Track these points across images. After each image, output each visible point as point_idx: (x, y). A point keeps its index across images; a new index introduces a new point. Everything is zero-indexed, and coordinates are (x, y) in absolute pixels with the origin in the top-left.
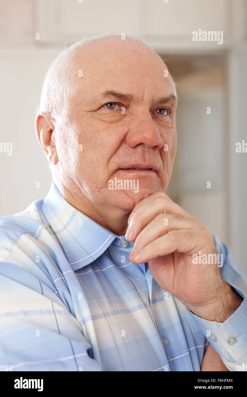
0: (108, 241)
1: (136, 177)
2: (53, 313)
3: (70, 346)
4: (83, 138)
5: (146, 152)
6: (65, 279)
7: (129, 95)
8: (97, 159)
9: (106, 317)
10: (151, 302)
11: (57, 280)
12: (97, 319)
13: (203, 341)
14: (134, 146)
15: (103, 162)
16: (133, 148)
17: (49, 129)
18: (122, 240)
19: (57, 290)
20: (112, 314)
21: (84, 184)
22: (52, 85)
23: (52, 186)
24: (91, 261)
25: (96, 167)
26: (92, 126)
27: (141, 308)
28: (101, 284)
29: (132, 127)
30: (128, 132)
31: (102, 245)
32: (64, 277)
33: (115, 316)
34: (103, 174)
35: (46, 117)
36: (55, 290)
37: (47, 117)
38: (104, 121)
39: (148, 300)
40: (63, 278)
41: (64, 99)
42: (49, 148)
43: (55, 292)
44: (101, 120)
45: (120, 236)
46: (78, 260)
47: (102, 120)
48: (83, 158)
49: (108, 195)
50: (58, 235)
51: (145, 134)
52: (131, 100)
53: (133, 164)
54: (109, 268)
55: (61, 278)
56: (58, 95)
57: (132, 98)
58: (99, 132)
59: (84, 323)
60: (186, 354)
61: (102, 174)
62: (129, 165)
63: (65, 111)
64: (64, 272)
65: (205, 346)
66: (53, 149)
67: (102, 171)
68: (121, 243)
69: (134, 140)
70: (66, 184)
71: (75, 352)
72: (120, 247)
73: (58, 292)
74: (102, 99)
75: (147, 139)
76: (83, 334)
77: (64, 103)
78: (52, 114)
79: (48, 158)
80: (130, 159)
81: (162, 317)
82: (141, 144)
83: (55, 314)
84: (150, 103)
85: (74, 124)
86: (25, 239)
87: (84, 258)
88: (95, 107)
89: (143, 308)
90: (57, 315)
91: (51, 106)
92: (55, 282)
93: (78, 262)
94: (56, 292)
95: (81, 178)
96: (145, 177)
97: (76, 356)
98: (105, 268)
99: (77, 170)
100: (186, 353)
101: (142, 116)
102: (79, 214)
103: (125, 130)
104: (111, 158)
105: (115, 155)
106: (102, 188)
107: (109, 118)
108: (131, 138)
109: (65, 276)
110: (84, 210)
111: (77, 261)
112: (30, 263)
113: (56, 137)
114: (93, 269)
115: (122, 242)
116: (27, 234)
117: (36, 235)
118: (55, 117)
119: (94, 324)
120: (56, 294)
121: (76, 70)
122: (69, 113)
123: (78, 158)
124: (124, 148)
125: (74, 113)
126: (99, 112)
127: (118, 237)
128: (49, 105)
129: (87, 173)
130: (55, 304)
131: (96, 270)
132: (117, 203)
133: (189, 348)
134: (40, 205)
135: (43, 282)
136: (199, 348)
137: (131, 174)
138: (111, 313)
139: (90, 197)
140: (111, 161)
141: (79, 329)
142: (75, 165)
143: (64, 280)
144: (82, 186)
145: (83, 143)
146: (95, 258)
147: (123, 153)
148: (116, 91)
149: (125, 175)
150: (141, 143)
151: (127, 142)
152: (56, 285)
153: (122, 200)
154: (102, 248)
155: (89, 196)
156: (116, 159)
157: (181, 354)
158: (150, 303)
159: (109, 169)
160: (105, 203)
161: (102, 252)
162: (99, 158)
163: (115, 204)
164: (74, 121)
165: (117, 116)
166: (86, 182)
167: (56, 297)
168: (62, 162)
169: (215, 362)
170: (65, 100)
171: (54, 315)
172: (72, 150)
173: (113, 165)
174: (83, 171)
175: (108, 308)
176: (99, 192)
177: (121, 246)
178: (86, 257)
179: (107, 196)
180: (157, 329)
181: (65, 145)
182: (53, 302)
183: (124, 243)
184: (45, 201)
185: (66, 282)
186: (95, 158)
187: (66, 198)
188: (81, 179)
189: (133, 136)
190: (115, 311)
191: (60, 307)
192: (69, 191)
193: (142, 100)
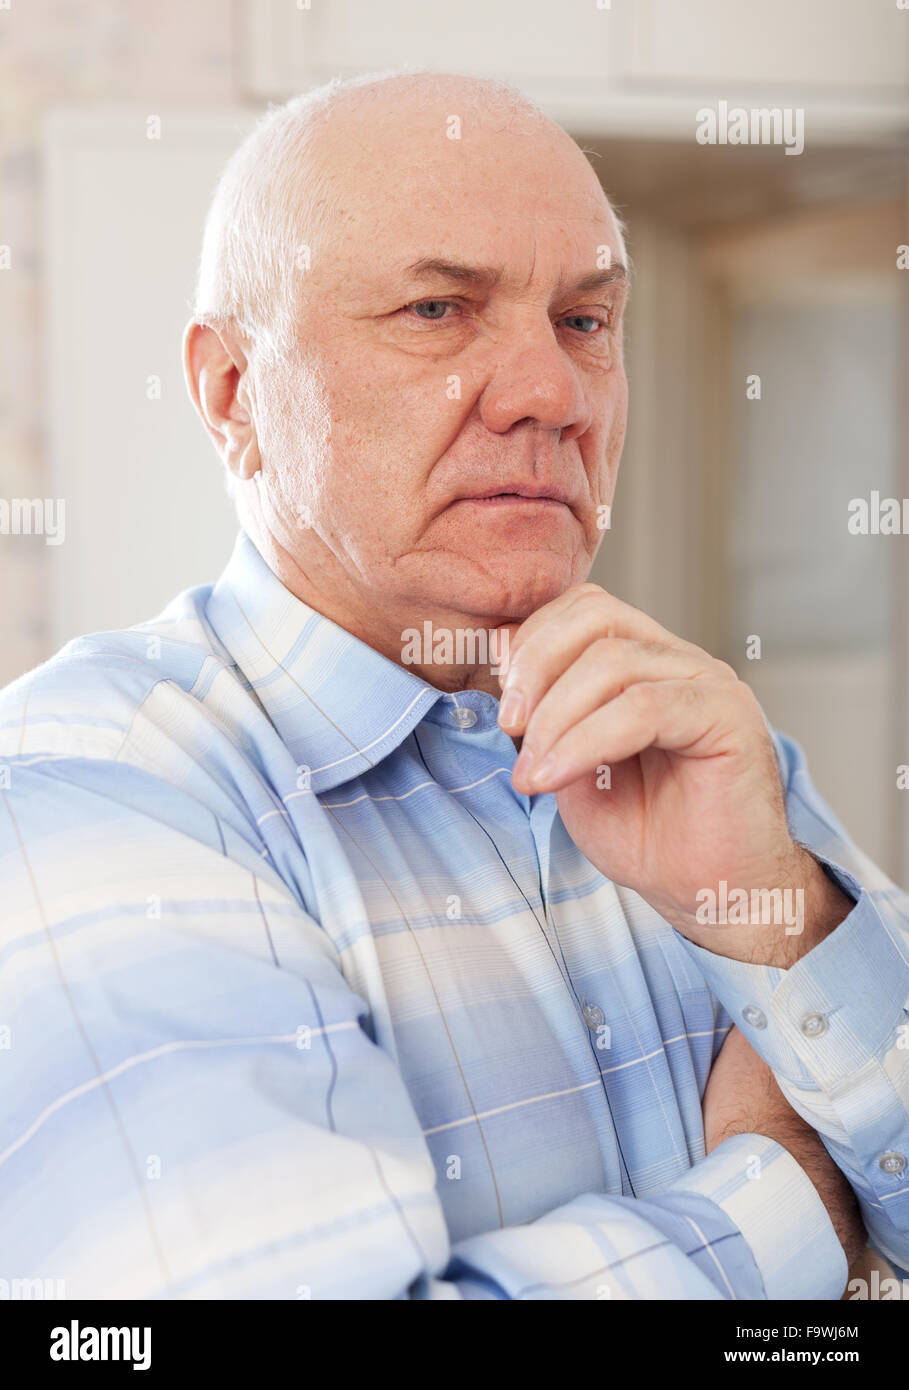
0: (415, 707)
1: (509, 518)
2: (257, 909)
3: (309, 1000)
4: (345, 403)
5: (541, 444)
6: (289, 815)
7: (491, 270)
8: (389, 467)
9: (410, 929)
10: (546, 896)
11: (266, 817)
12: (385, 934)
13: (710, 1019)
14: (506, 428)
15: (409, 477)
16: (502, 434)
17: (226, 368)
18: (457, 706)
19: (266, 847)
20: (429, 924)
21: (346, 540)
22: (237, 231)
23: (240, 541)
24: (365, 767)
25: (387, 493)
26: (374, 367)
27: (517, 912)
28: (397, 837)
29: (499, 370)
30: (487, 384)
31: (396, 719)
32: (286, 809)
33: (437, 928)
34: (409, 514)
35: (218, 332)
36: (260, 845)
37: (224, 332)
38: (413, 355)
39: (539, 892)
40: (284, 812)
41: (281, 278)
42: (226, 428)
43: (260, 852)
44: (402, 351)
45: (452, 695)
46: (324, 766)
47: (407, 353)
48: (346, 464)
49: (423, 574)
50: (259, 692)
51: (538, 391)
52: (493, 285)
53: (502, 484)
54: (418, 792)
55: (276, 812)
56: (259, 267)
57: (497, 279)
58: (397, 386)
59: (348, 943)
60: (655, 1053)
61: (405, 514)
62: (488, 488)
63: (285, 315)
64: (287, 794)
65: (716, 1035)
66: (242, 431)
67: (405, 506)
68: (456, 714)
69: (504, 407)
70: (284, 538)
71: (326, 1017)
72: (451, 728)
73: (269, 853)
74: (406, 283)
75: (546, 406)
76: (343, 973)
77: (283, 289)
78: (242, 326)
79: (224, 457)
80: (494, 469)
81: (583, 942)
82: (525, 421)
83: (262, 912)
84: (551, 292)
85: (314, 356)
86: (167, 697)
87: (340, 759)
88: (382, 306)
89: (522, 910)
90: (269, 916)
91: (235, 295)
92: (260, 821)
93: (324, 771)
94: (265, 853)
95: (339, 523)
96: (536, 517)
97: (329, 1029)
98: (406, 791)
99: (326, 498)
100: (655, 1050)
101: (529, 332)
102: (327, 627)
103: (478, 380)
104: (433, 465)
105: (446, 457)
106: (401, 556)
107: (427, 345)
108: (495, 402)
109: (290, 807)
110: (341, 619)
111: (320, 767)
112: (187, 769)
113: (254, 395)
114: (371, 791)
115: (459, 710)
116: (172, 683)
117: (195, 689)
118: (250, 332)
119: (377, 946)
120: (265, 859)
121: (319, 187)
122: (299, 321)
123: (328, 464)
124: (474, 435)
125: (316, 322)
126: (393, 323)
127: (446, 695)
128: (228, 294)
129: (357, 508)
130: (261, 885)
131: (377, 796)
132: (454, 596)
133: (664, 1039)
134: (203, 603)
135: (225, 820)
136: (699, 1038)
137: (495, 509)
138: (427, 920)
139: (365, 578)
140: (435, 474)
141: (333, 960)
142: (318, 482)
143: (286, 818)
144: (339, 546)
145: (347, 419)
146: (376, 759)
147: (472, 450)
148: (450, 259)
149: (475, 512)
150: (525, 416)
151: (483, 417)
152: (264, 832)
153: (469, 588)
154: (396, 728)
155: (361, 576)
156: (449, 468)
157: (641, 1055)
158: (543, 900)
159: (426, 501)
160: (415, 597)
161: (397, 742)
162: (398, 466)
163: (448, 600)
164: (315, 349)
165: (450, 339)
166: (355, 537)
167: (265, 865)
168: (275, 473)
169: (750, 1082)
170: (283, 279)
171: (260, 916)
172: (309, 437)
173: (440, 487)
174: (345, 501)
175: (417, 906)
176: (395, 564)
177: (454, 725)
178: (347, 756)
179: (421, 577)
180: (567, 979)
181: (286, 421)
182: (259, 881)
183: (465, 715)
184: (215, 592)
185: (292, 823)
186: (384, 466)
187: (283, 580)
188: (336, 526)
189: (501, 396)
190: (437, 917)
191: (276, 895)
192: (291, 557)
193: (529, 283)
